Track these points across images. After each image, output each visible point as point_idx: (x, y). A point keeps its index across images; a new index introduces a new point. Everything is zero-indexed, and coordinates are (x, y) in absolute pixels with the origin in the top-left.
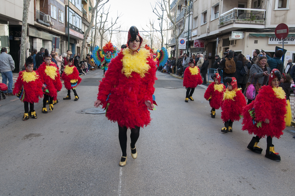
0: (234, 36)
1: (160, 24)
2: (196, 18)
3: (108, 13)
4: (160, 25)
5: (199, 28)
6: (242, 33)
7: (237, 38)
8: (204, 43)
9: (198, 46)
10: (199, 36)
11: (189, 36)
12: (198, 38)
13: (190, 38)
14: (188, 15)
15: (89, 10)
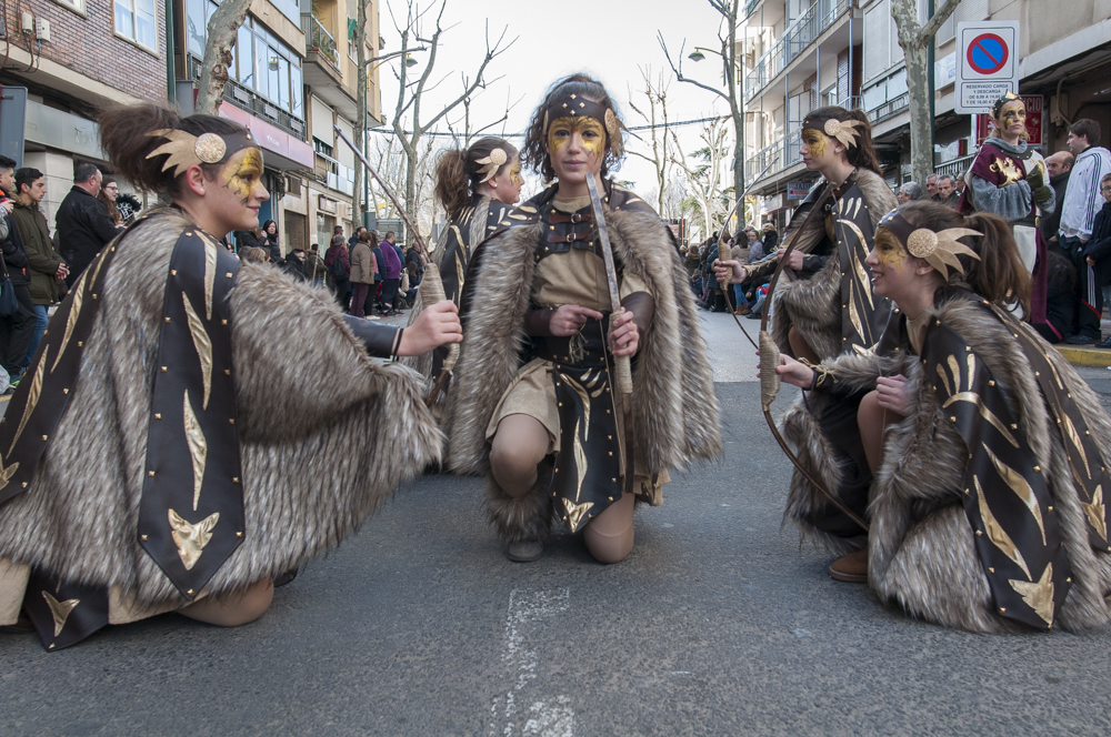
3: (439, 31)
8: (1039, 115)
15: (349, 33)
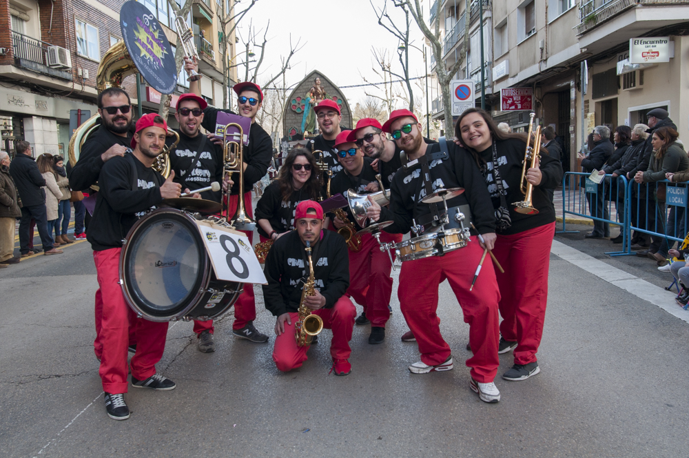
0: (640, 53)
1: (401, 55)
2: (502, 27)
3: (266, 41)
4: (401, 60)
5: (514, 53)
6: (666, 42)
7: (651, 61)
8: (530, 97)
9: (513, 107)
10: (514, 76)
11: (483, 80)
12: (511, 82)
13: (489, 86)
14: (478, 22)
15: (219, 39)
